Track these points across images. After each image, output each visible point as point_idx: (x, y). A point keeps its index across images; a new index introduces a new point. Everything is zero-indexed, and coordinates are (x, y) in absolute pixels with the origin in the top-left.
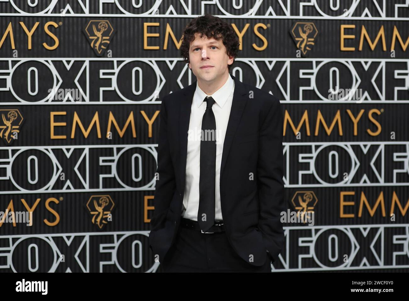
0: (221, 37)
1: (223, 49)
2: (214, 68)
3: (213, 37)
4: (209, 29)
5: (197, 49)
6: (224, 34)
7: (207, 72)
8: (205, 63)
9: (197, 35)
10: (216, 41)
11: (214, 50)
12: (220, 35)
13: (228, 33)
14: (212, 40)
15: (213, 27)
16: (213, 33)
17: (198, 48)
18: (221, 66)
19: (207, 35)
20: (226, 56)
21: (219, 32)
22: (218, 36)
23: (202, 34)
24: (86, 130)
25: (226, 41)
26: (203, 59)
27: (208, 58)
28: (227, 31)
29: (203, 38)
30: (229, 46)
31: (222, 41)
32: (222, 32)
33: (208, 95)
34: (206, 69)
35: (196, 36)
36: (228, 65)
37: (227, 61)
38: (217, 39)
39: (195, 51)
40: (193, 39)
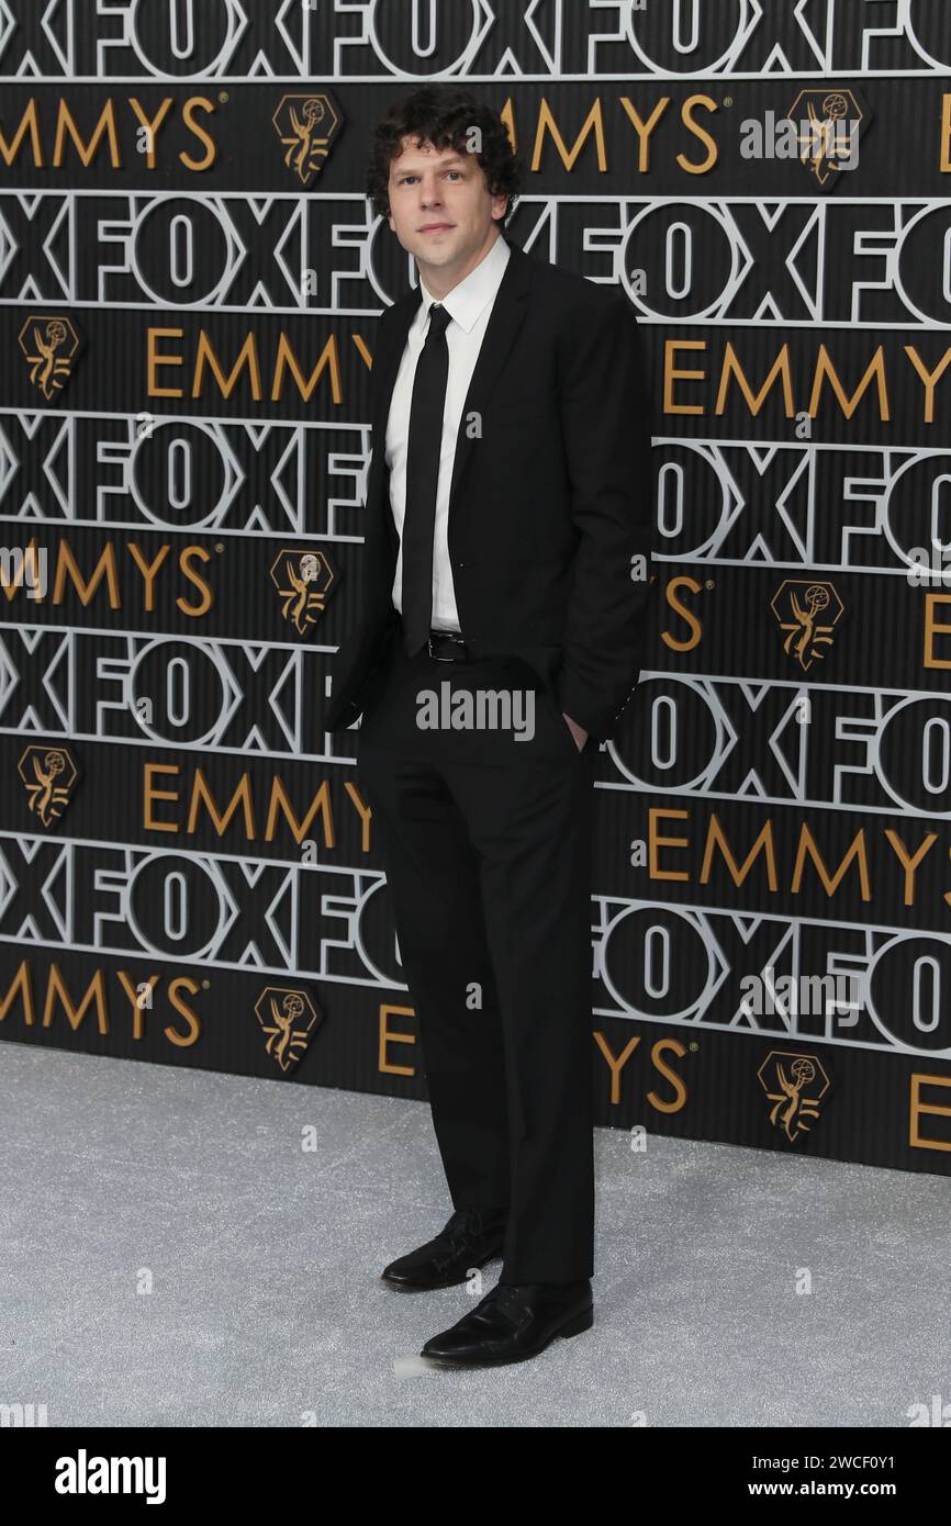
1: (479, 179)
2: (455, 229)
5: (410, 180)
7: (436, 242)
8: (433, 218)
9: (410, 141)
10: (459, 157)
11: (454, 182)
14: (449, 155)
15: (449, 120)
16: (450, 137)
17: (412, 179)
18: (472, 223)
19: (435, 141)
20: (486, 196)
23: (423, 140)
26: (424, 207)
27: (438, 204)
29: (423, 148)
33: (435, 302)
34: (435, 232)
35: (405, 144)
36: (492, 221)
37: (490, 210)
39: (406, 186)
40: (397, 151)
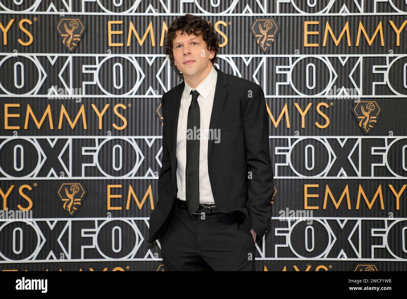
0: (201, 34)
1: (204, 44)
2: (196, 62)
3: (193, 33)
4: (189, 27)
5: (179, 46)
6: (203, 31)
7: (190, 67)
8: (188, 58)
10: (196, 37)
11: (195, 46)
12: (200, 32)
13: (207, 30)
14: (192, 36)
16: (193, 30)
18: (202, 60)
19: (187, 32)
21: (198, 29)
22: (197, 32)
24: (39, 121)
25: (206, 37)
26: (185, 55)
27: (189, 53)
28: (206, 28)
29: (183, 35)
30: (209, 41)
31: (202, 37)
32: (201, 29)
33: (193, 89)
34: (189, 63)
36: (209, 59)
37: (209, 56)
38: (197, 35)
39: (178, 48)
